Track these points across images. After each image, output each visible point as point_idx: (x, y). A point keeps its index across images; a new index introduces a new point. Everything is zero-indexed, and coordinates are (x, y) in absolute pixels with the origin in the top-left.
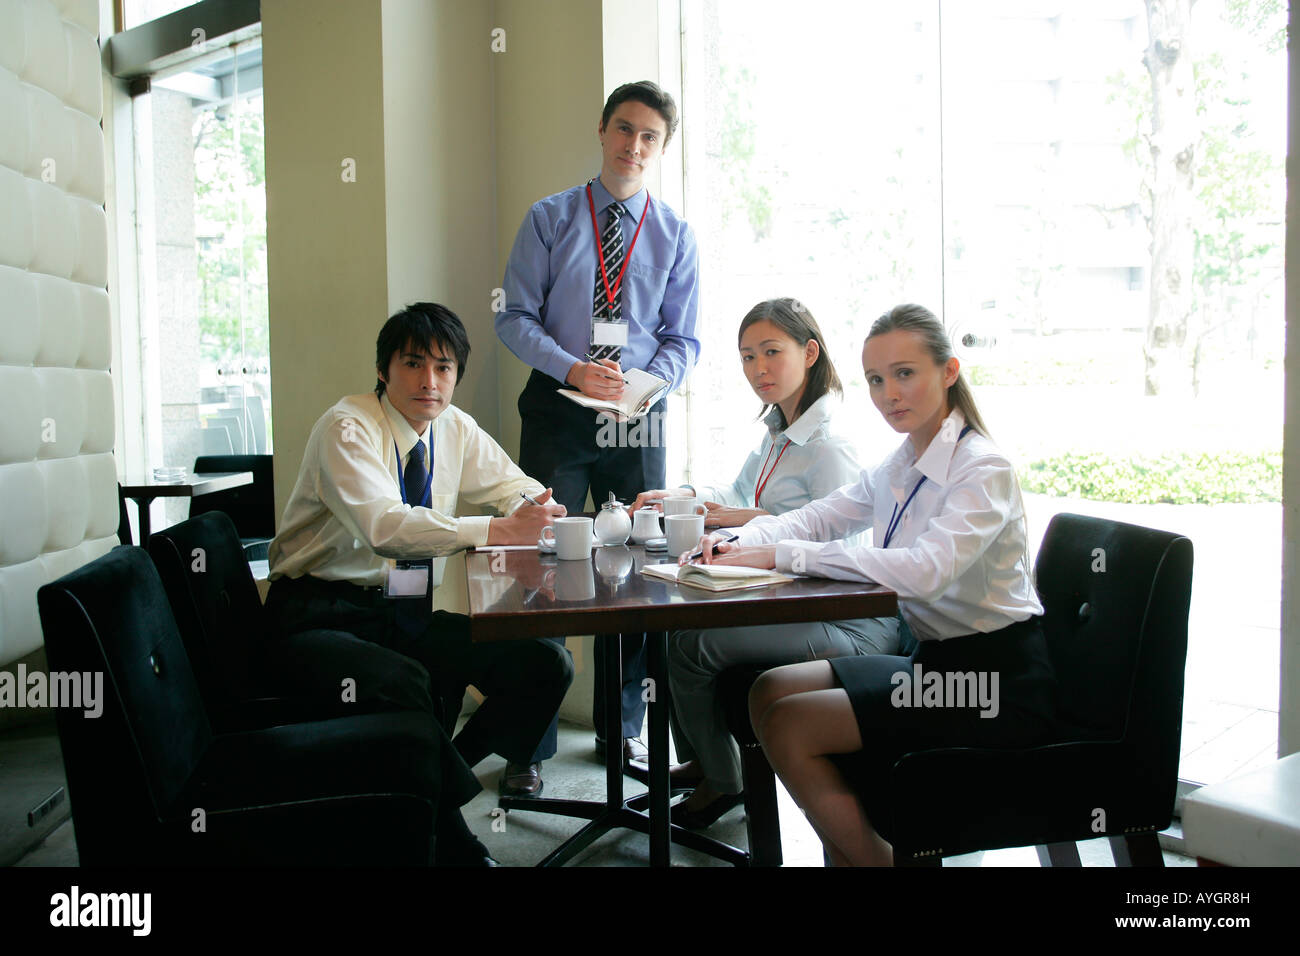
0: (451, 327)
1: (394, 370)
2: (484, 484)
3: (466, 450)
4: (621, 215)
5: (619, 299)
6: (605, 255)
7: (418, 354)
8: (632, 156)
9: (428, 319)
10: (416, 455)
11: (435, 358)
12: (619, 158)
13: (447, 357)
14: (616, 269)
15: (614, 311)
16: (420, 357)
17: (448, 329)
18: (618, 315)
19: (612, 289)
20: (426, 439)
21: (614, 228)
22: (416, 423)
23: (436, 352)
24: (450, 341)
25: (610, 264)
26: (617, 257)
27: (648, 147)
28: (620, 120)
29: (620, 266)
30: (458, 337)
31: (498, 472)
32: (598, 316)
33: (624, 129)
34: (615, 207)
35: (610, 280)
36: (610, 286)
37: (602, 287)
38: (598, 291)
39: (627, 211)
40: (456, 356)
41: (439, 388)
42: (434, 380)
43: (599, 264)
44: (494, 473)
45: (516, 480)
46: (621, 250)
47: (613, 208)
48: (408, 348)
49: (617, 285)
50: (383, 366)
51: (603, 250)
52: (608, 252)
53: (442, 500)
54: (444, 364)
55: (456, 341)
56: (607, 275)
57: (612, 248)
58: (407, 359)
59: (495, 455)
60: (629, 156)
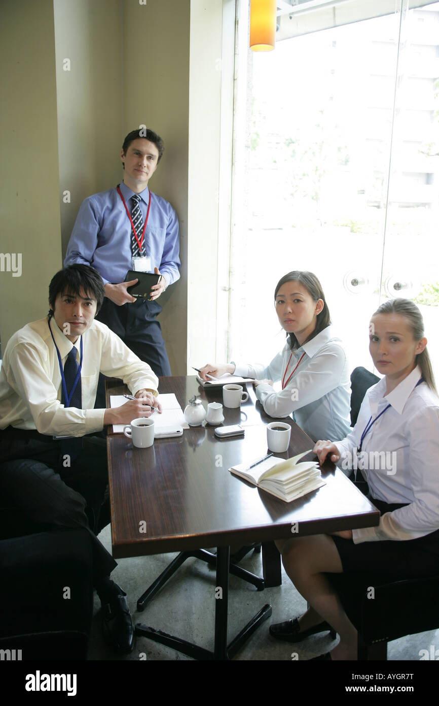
0: (93, 279)
1: (58, 304)
2: (115, 367)
3: (103, 348)
4: (139, 201)
5: (144, 246)
6: (134, 223)
7: (72, 295)
8: (142, 168)
9: (79, 274)
10: (72, 356)
11: (82, 298)
12: (135, 169)
13: (90, 297)
14: (141, 230)
15: (143, 252)
16: (73, 297)
17: (92, 282)
18: (145, 254)
19: (140, 240)
20: (78, 346)
21: (137, 208)
22: (71, 337)
23: (83, 294)
24: (92, 288)
25: (138, 227)
26: (140, 223)
27: (150, 163)
28: (134, 150)
29: (143, 228)
30: (97, 286)
31: (123, 359)
32: (135, 256)
33: (137, 154)
34: (136, 197)
35: (139, 236)
36: (139, 239)
37: (136, 240)
38: (134, 242)
39: (142, 199)
40: (96, 297)
41: (84, 316)
42: (81, 311)
43: (132, 228)
44: (120, 360)
45: (133, 364)
46: (142, 220)
47: (134, 197)
48: (66, 291)
49: (142, 239)
50: (52, 301)
51: (133, 220)
52: (136, 221)
53: (88, 379)
54: (88, 301)
55: (96, 288)
56: (137, 233)
57: (137, 219)
58: (65, 298)
59: (121, 349)
60: (141, 168)
